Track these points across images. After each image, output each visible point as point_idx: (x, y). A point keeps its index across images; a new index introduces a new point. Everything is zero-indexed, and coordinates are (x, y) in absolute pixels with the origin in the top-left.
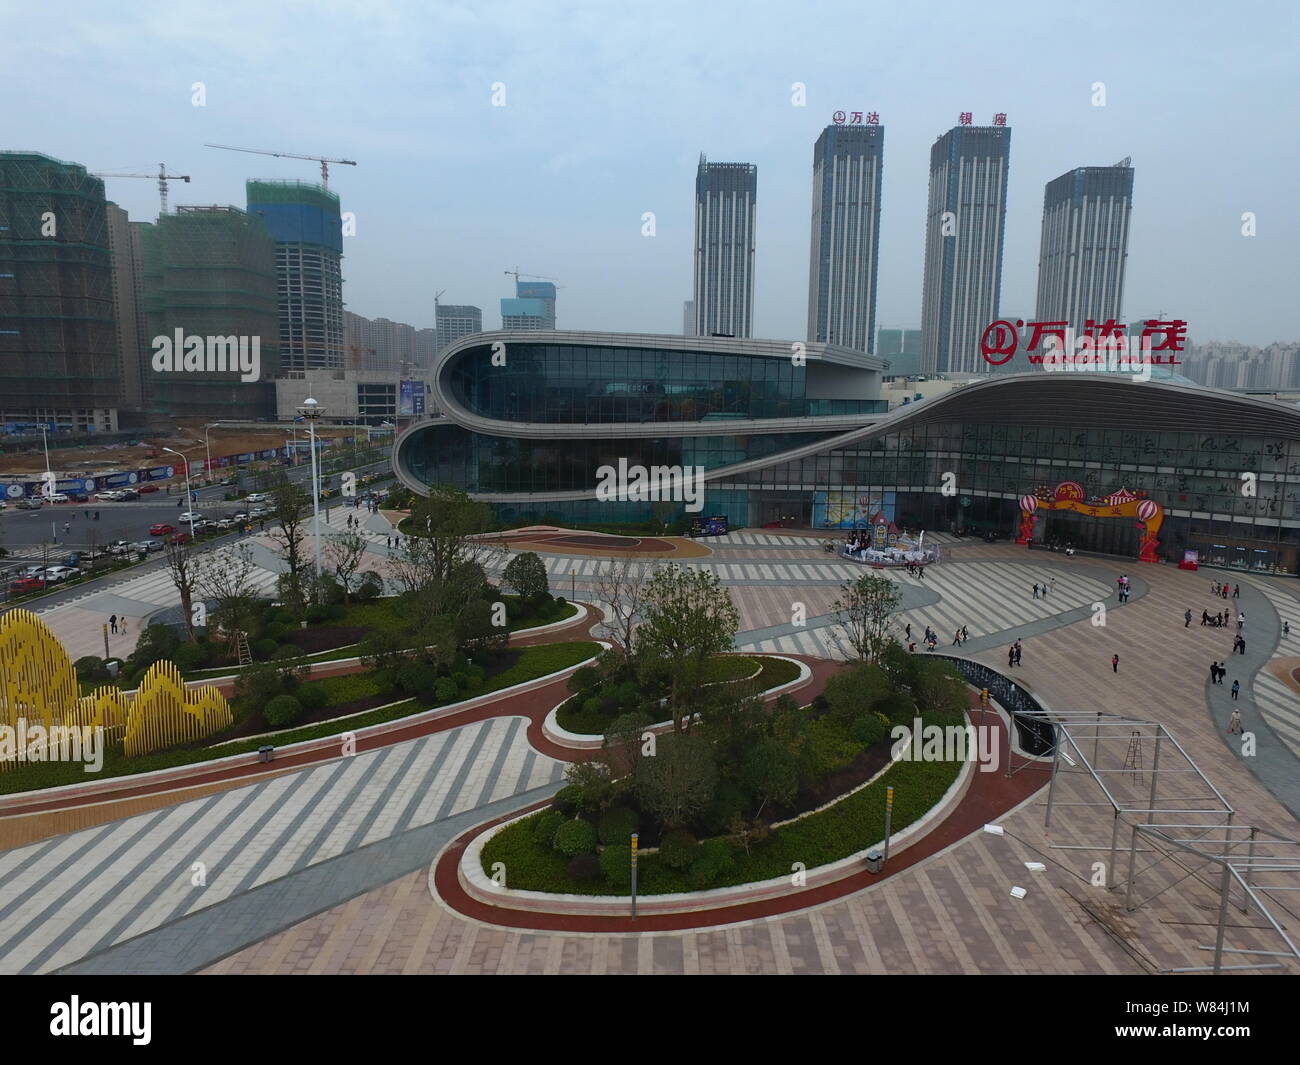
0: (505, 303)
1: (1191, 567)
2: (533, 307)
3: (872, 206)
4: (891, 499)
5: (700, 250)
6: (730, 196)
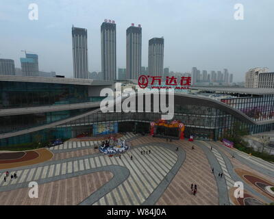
0: (21, 59)
1: (191, 140)
2: (31, 61)
4: (116, 124)
5: (74, 49)
6: (80, 36)
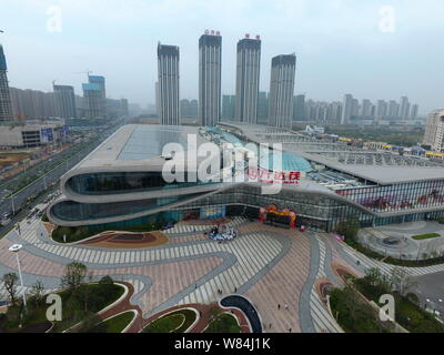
2: (96, 87)
3: (218, 64)
4: (224, 208)
6: (169, 58)
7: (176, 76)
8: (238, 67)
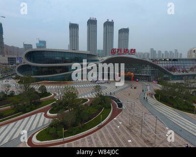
1: (137, 81)
5: (70, 37)
6: (74, 28)
7: (77, 36)
8: (104, 33)
